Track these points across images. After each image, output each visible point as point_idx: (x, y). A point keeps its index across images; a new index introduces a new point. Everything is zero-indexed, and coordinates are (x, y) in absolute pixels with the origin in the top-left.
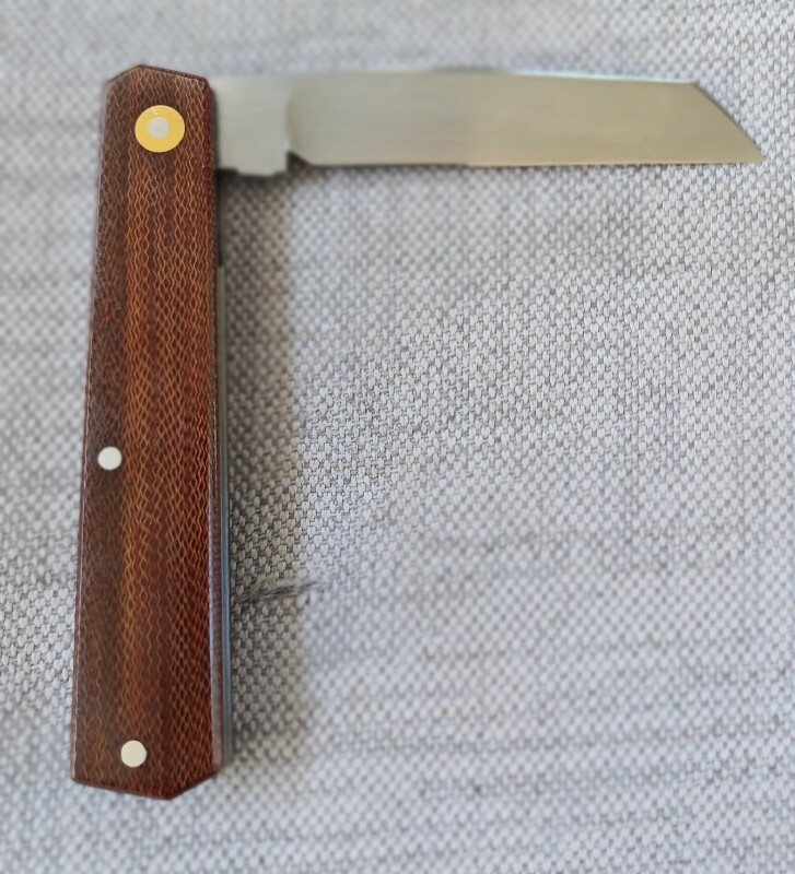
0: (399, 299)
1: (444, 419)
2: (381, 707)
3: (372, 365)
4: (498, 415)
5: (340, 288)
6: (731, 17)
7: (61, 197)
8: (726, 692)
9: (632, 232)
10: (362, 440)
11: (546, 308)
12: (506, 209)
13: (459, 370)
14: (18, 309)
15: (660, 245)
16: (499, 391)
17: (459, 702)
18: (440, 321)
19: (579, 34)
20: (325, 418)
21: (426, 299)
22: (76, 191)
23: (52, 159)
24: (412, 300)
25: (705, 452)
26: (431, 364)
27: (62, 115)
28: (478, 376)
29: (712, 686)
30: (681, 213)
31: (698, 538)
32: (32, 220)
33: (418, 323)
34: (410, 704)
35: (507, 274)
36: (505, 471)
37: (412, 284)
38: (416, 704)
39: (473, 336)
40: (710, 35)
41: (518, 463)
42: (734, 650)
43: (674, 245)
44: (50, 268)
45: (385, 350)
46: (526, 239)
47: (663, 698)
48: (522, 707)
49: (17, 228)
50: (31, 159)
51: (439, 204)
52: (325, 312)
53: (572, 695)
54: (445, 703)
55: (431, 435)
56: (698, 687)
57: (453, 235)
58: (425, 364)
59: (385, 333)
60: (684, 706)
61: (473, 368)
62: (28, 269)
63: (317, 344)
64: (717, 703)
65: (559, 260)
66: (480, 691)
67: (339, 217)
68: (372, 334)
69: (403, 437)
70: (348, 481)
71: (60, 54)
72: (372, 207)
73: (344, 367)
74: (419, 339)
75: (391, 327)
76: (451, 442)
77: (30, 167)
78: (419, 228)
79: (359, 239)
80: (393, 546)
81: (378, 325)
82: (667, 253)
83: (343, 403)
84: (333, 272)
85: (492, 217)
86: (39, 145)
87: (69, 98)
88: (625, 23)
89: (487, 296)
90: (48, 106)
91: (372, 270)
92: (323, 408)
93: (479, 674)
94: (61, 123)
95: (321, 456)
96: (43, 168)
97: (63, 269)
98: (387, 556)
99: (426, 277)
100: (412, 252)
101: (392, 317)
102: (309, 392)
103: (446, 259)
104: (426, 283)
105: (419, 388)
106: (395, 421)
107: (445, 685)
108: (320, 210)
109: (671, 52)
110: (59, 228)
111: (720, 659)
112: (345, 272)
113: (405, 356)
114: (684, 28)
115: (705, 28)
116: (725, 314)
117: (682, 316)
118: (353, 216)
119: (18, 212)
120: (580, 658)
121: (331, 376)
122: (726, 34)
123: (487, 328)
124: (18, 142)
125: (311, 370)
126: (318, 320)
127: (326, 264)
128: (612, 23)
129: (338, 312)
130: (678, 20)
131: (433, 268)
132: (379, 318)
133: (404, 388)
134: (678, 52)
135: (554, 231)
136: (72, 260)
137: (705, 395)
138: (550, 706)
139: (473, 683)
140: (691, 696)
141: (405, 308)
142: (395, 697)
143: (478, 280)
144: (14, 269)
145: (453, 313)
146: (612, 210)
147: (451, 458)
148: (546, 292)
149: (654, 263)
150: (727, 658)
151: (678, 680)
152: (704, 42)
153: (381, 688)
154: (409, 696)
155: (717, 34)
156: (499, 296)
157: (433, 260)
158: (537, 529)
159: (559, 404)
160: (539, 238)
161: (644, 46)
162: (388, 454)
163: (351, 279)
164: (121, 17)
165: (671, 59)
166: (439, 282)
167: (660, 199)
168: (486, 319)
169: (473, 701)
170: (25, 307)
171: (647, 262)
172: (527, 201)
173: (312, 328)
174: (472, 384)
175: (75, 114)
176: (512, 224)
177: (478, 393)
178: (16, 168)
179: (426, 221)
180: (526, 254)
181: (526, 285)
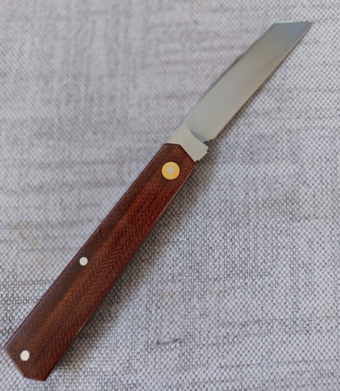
2: (204, 386)
4: (246, 274)
6: (331, 121)
7: (84, 191)
8: (332, 380)
9: (295, 204)
10: (195, 284)
11: (263, 232)
12: (247, 194)
13: (231, 257)
14: (69, 234)
15: (306, 209)
16: (246, 265)
17: (233, 384)
18: (223, 237)
19: (273, 128)
20: (181, 275)
21: (218, 229)
22: (89, 188)
23: (80, 176)
24: (213, 229)
25: (323, 289)
26: (221, 254)
27: (83, 159)
28: (238, 259)
29: (327, 378)
30: (314, 196)
31: (321, 321)
32: (73, 200)
33: (216, 238)
34: (215, 385)
35: (248, 219)
37: (213, 223)
38: (217, 385)
39: (236, 244)
40: (324, 128)
41: (254, 293)
42: (335, 364)
43: (311, 209)
44: (80, 218)
45: (203, 248)
46: (255, 206)
47: (309, 382)
48: (256, 386)
49: (68, 204)
50: (72, 177)
51: (222, 192)
53: (275, 381)
54: (228, 384)
55: (221, 282)
56: (322, 378)
57: (228, 204)
58: (218, 254)
59: (203, 242)
60: (317, 385)
61: (236, 256)
62: (72, 219)
63: (178, 245)
64: (329, 384)
65: (268, 214)
66: (241, 379)
69: (210, 283)
70: (190, 300)
71: (82, 136)
74: (216, 244)
75: (205, 240)
76: (229, 285)
77: (72, 180)
78: (215, 201)
80: (207, 325)
81: (200, 239)
82: (309, 212)
83: (188, 269)
85: (242, 197)
86: (75, 171)
87: (86, 153)
88: (291, 123)
89: (241, 228)
90: (78, 156)
91: (198, 217)
92: (180, 271)
93: (240, 373)
94: (83, 162)
95: (180, 290)
96: (77, 180)
97: (85, 218)
98: (205, 329)
99: (218, 220)
100: (213, 211)
101: (206, 236)
102: (175, 265)
103: (225, 214)
104: (218, 223)
105: (216, 264)
106: (208, 276)
107: (228, 377)
109: (309, 134)
110: (83, 203)
111: (330, 367)
113: (210, 251)
114: (313, 125)
115: (321, 125)
116: (331, 236)
117: (315, 236)
119: (68, 198)
120: (277, 367)
121: (183, 258)
122: (329, 128)
123: (241, 240)
124: (67, 171)
128: (286, 124)
130: (311, 122)
131: (220, 216)
132: (201, 236)
133: (211, 264)
134: (311, 134)
135: (265, 202)
136: (88, 215)
137: (323, 267)
138: (267, 385)
139: (238, 377)
140: (319, 382)
141: (210, 232)
142: (209, 382)
143: (238, 222)
144: (67, 219)
145: (228, 234)
146: (288, 195)
147: (229, 291)
148: (263, 226)
149: (304, 215)
150: (332, 367)
151: (314, 375)
152: (321, 131)
153: (204, 379)
154: (214, 382)
155: (326, 127)
156: (245, 227)
157: (220, 214)
158: (261, 318)
159: (269, 270)
160: (260, 205)
161: (298, 132)
162: (205, 289)
163: (190, 221)
164: (104, 122)
165: (309, 137)
166: (223, 222)
167: (306, 191)
168: (241, 237)
169: (238, 384)
170: (72, 234)
171: (301, 215)
172: (255, 191)
174: (236, 262)
175: (88, 159)
176: (250, 200)
177: (238, 266)
178: (67, 181)
179: (218, 198)
180: (255, 211)
181: (256, 223)
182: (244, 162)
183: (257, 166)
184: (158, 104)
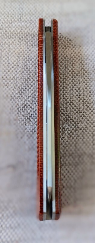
3: (29, 107)
4: (64, 121)
5: (21, 86)
10: (26, 127)
11: (77, 93)
12: (66, 68)
35: (67, 84)
36: (66, 136)
41: (69, 134)
45: (33, 103)
46: (72, 75)
52: (17, 92)
59: (33, 98)
65: (81, 80)
67: (22, 67)
68: (30, 98)
72: (31, 66)
73: (22, 107)
75: (35, 97)
79: (27, 74)
81: (31, 96)
83: (21, 116)
84: (19, 81)
91: (30, 82)
108: (16, 65)
112: (23, 82)
118: (25, 68)
121: (18, 109)
125: (12, 107)
127: (17, 79)
129: (21, 92)
135: (79, 73)
148: (77, 89)
156: (64, 90)
158: (74, 152)
159: (81, 118)
160: (75, 75)
162: (33, 131)
163: (25, 84)
172: (72, 65)
173: (13, 96)
176: (68, 71)
180: (72, 79)
181: (72, 87)
182: (65, 46)
183: (74, 49)
184: (5, 5)
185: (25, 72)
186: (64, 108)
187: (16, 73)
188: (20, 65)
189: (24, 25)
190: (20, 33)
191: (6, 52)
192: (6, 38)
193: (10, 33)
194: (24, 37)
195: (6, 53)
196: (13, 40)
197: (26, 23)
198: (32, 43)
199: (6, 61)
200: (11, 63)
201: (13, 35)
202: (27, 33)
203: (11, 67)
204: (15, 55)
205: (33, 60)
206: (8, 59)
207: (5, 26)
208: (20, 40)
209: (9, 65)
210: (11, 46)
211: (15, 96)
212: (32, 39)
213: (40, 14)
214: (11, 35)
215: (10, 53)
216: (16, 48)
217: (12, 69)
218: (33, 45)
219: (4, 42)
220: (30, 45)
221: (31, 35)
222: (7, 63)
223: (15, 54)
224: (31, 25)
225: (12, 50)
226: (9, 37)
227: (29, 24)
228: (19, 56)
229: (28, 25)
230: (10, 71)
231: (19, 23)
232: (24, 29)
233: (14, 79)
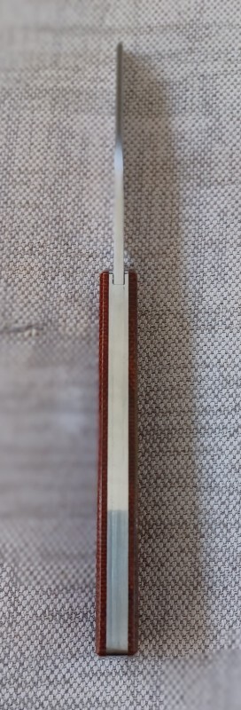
0: (84, 192)
1: (105, 252)
3: (68, 223)
5: (54, 184)
9: (206, 165)
11: (160, 201)
12: (141, 154)
15: (220, 172)
19: (182, 73)
20: (42, 246)
21: (98, 193)
24: (91, 193)
26: (99, 225)
30: (231, 157)
31: (232, 315)
33: (94, 204)
35: (141, 184)
37: (91, 185)
43: (227, 171)
45: (76, 216)
46: (151, 167)
51: (108, 149)
52: (45, 195)
58: (96, 224)
59: (76, 208)
63: (40, 211)
65: (168, 178)
67: (55, 151)
68: (69, 207)
69: (83, 259)
70: (53, 279)
72: (73, 148)
73: (54, 223)
74: (93, 212)
75: (80, 205)
78: (96, 160)
79: (65, 162)
80: (76, 312)
81: (73, 204)
82: (223, 175)
83: (53, 240)
84: (50, 176)
85: (135, 157)
88: (205, 67)
91: (71, 177)
92: (42, 242)
95: (40, 265)
98: (72, 317)
99: (99, 182)
100: (92, 170)
101: (80, 200)
102: (35, 233)
104: (99, 185)
105: (92, 236)
106: (79, 251)
108: (46, 147)
109: (229, 80)
112: (57, 177)
113: (86, 220)
117: (229, 206)
118: (62, 151)
121: (47, 226)
125: (37, 223)
126: (41, 199)
127: (47, 172)
128: (199, 68)
129: (52, 195)
130: (233, 66)
131: (102, 179)
132: (74, 201)
133: (85, 236)
134: (232, 80)
135: (165, 164)
141: (87, 196)
146: (196, 154)
148: (160, 193)
149: (216, 181)
156: (136, 195)
159: (165, 248)
160: (158, 167)
161: (215, 77)
162: (75, 267)
163: (60, 180)
165: (228, 84)
166: (105, 186)
167: (220, 149)
171: (213, 180)
172: (152, 150)
173: (38, 202)
176: (145, 160)
179: (100, 156)
180: (151, 175)
181: (150, 190)
182: (140, 114)
183: (157, 120)
185: (62, 159)
186: (135, 229)
187: (44, 161)
188: (52, 147)
189: (63, 75)
190: (55, 89)
191: (27, 123)
192: (26, 99)
193: (34, 89)
194: (61, 96)
195: (27, 126)
196: (40, 102)
197: (66, 72)
198: (76, 107)
199: (26, 140)
200: (36, 144)
201: (41, 92)
202: (68, 89)
203: (35, 150)
204: (44, 129)
205: (77, 138)
206: (29, 136)
207: (26, 75)
208: (53, 102)
209: (32, 147)
210: (35, 112)
211: (41, 203)
212: (77, 100)
213: (94, 57)
214: (37, 92)
215: (34, 126)
216: (45, 116)
217: (38, 154)
218: (79, 110)
219: (22, 105)
220: (72, 110)
221: (74, 93)
222: (29, 143)
223: (44, 126)
224: (76, 76)
225: (38, 119)
226: (33, 95)
227: (73, 72)
228: (51, 130)
229: (69, 76)
230: (34, 158)
231: (53, 72)
232: (62, 82)
233: (40, 173)
